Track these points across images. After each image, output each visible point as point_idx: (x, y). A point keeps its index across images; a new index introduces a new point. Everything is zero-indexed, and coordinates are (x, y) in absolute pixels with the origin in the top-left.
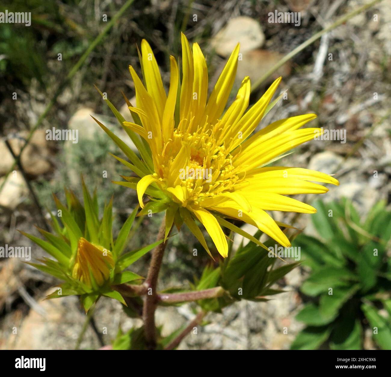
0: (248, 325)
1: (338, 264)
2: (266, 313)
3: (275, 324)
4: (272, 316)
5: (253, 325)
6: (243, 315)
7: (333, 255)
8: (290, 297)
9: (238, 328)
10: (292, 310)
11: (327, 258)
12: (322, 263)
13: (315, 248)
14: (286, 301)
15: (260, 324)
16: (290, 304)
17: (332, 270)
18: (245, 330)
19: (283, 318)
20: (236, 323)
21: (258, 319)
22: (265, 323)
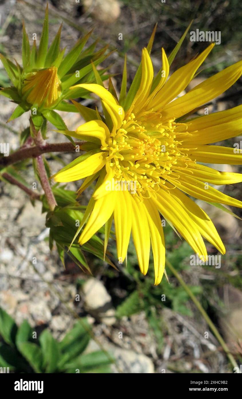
0: (28, 279)
1: (60, 364)
2: (34, 295)
3: (25, 301)
4: (31, 299)
5: (27, 283)
6: (36, 277)
7: (68, 361)
8: (42, 317)
9: (27, 271)
10: (32, 316)
11: (66, 356)
12: (64, 351)
13: (77, 348)
14: (40, 313)
15: (27, 288)
16: (38, 316)
17: (56, 359)
18: (24, 276)
19: (28, 307)
20: (31, 269)
21: (31, 288)
22: (27, 293)
